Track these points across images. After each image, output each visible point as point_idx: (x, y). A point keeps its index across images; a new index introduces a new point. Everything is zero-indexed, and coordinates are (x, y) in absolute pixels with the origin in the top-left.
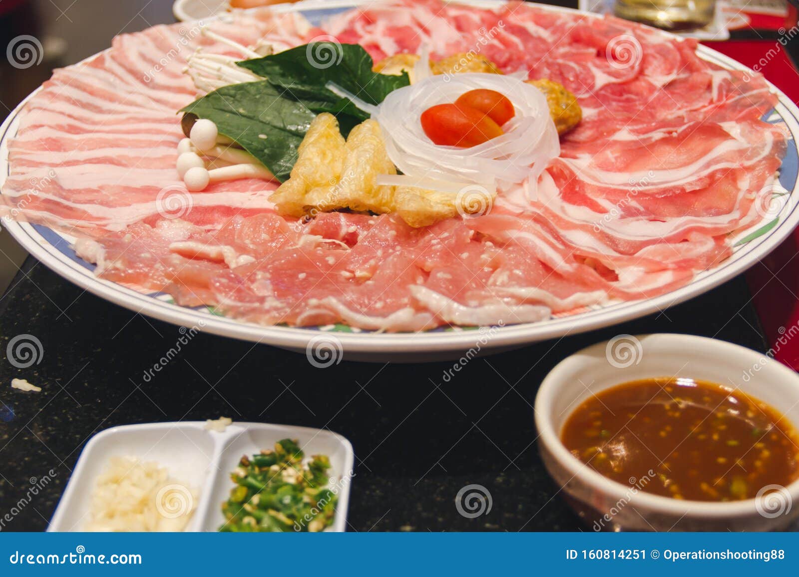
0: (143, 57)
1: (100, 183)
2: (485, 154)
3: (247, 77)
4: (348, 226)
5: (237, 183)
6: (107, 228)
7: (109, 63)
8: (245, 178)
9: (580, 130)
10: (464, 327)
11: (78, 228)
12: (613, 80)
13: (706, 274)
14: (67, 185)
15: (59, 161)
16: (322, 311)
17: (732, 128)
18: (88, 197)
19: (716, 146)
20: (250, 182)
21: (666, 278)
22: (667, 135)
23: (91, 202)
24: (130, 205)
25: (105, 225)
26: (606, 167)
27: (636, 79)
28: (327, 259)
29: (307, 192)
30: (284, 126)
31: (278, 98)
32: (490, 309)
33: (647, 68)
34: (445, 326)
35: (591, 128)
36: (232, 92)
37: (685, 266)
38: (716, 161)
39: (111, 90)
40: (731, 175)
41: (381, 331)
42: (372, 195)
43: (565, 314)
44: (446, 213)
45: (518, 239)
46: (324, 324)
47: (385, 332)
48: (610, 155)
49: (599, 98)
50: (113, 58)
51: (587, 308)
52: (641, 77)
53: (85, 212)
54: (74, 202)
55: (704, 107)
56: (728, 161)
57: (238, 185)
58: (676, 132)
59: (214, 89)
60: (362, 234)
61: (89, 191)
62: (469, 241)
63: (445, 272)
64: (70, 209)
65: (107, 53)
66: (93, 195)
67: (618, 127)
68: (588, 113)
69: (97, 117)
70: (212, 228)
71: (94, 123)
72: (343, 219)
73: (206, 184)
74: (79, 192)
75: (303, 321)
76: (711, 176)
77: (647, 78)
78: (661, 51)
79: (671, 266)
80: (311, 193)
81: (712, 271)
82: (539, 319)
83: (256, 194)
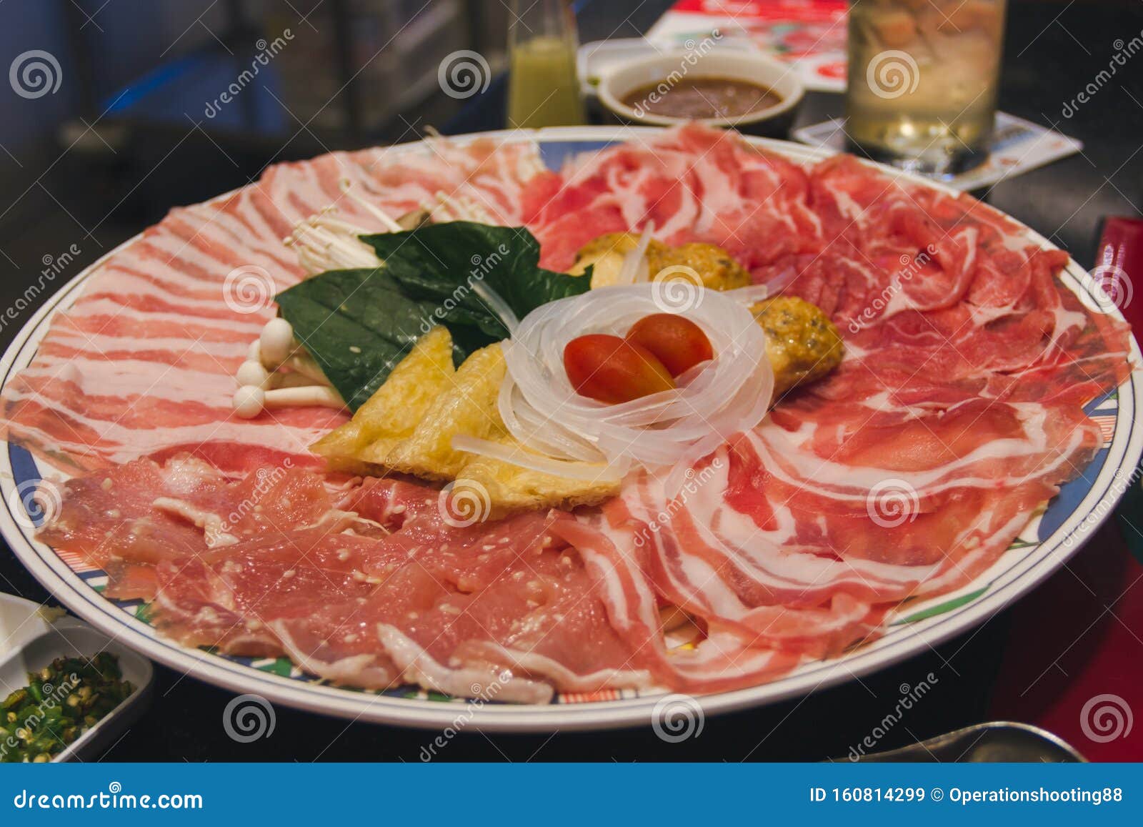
0: (293, 199)
1: (132, 391)
2: (631, 416)
3: (366, 259)
4: (397, 503)
5: (304, 412)
6: (112, 458)
7: (245, 207)
8: (316, 406)
9: (835, 380)
10: (435, 695)
11: (71, 455)
12: (913, 305)
13: (820, 665)
14: (89, 388)
15: (101, 351)
16: (264, 639)
17: (1033, 415)
18: (107, 409)
19: (985, 443)
20: (320, 413)
21: (759, 661)
22: (929, 413)
23: (108, 417)
24: (153, 428)
25: (110, 454)
26: (823, 451)
27: (954, 306)
28: (338, 551)
29: (370, 443)
30: (394, 337)
31: (396, 296)
32: (469, 676)
33: (974, 292)
34: (408, 689)
35: (847, 379)
36: (339, 280)
37: (794, 648)
38: (961, 473)
39: (230, 244)
40: (975, 499)
41: (320, 681)
42: (448, 461)
43: (579, 698)
44: (529, 504)
45: (592, 564)
46: (263, 656)
47: (327, 683)
48: (842, 431)
49: (882, 333)
50: (253, 198)
51: (617, 694)
52: (962, 306)
53: (93, 431)
54: (88, 416)
55: (1025, 368)
56: (978, 475)
57: (303, 416)
58: (945, 410)
59: (321, 271)
60: (412, 517)
61: (115, 401)
62: (540, 551)
63: (453, 605)
64: (76, 425)
65: (246, 191)
66: (114, 408)
67: (878, 386)
68: (855, 354)
69: (194, 285)
70: (239, 477)
71: (187, 294)
72: (392, 492)
73: (258, 411)
74: (101, 400)
75: (232, 649)
76: (945, 495)
77: (971, 308)
78: (1009, 265)
79: (775, 644)
80: (373, 446)
81: (829, 662)
82: (532, 701)
83: (317, 432)
